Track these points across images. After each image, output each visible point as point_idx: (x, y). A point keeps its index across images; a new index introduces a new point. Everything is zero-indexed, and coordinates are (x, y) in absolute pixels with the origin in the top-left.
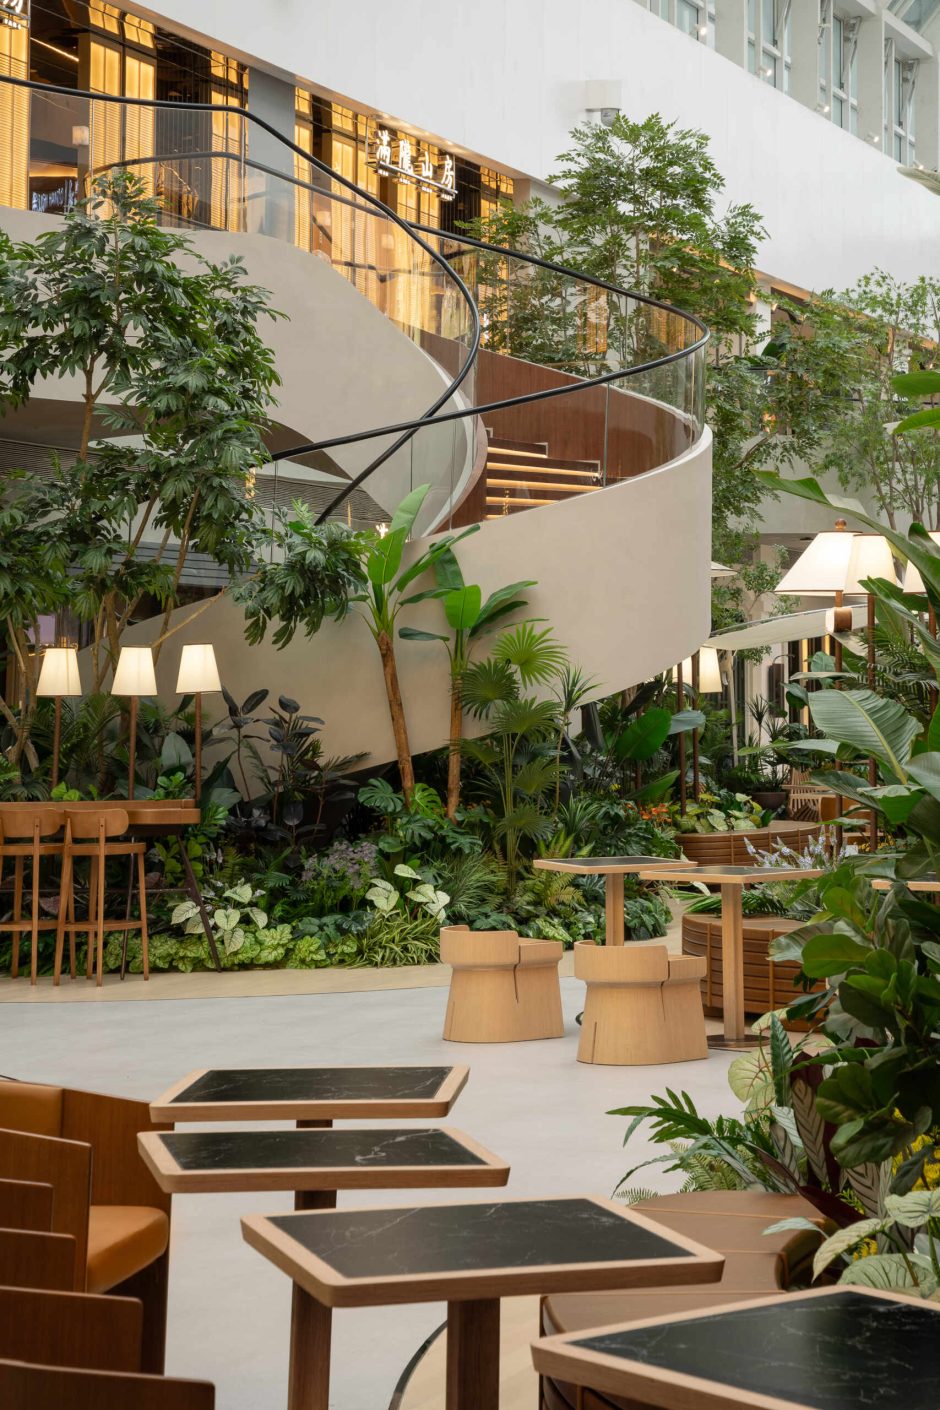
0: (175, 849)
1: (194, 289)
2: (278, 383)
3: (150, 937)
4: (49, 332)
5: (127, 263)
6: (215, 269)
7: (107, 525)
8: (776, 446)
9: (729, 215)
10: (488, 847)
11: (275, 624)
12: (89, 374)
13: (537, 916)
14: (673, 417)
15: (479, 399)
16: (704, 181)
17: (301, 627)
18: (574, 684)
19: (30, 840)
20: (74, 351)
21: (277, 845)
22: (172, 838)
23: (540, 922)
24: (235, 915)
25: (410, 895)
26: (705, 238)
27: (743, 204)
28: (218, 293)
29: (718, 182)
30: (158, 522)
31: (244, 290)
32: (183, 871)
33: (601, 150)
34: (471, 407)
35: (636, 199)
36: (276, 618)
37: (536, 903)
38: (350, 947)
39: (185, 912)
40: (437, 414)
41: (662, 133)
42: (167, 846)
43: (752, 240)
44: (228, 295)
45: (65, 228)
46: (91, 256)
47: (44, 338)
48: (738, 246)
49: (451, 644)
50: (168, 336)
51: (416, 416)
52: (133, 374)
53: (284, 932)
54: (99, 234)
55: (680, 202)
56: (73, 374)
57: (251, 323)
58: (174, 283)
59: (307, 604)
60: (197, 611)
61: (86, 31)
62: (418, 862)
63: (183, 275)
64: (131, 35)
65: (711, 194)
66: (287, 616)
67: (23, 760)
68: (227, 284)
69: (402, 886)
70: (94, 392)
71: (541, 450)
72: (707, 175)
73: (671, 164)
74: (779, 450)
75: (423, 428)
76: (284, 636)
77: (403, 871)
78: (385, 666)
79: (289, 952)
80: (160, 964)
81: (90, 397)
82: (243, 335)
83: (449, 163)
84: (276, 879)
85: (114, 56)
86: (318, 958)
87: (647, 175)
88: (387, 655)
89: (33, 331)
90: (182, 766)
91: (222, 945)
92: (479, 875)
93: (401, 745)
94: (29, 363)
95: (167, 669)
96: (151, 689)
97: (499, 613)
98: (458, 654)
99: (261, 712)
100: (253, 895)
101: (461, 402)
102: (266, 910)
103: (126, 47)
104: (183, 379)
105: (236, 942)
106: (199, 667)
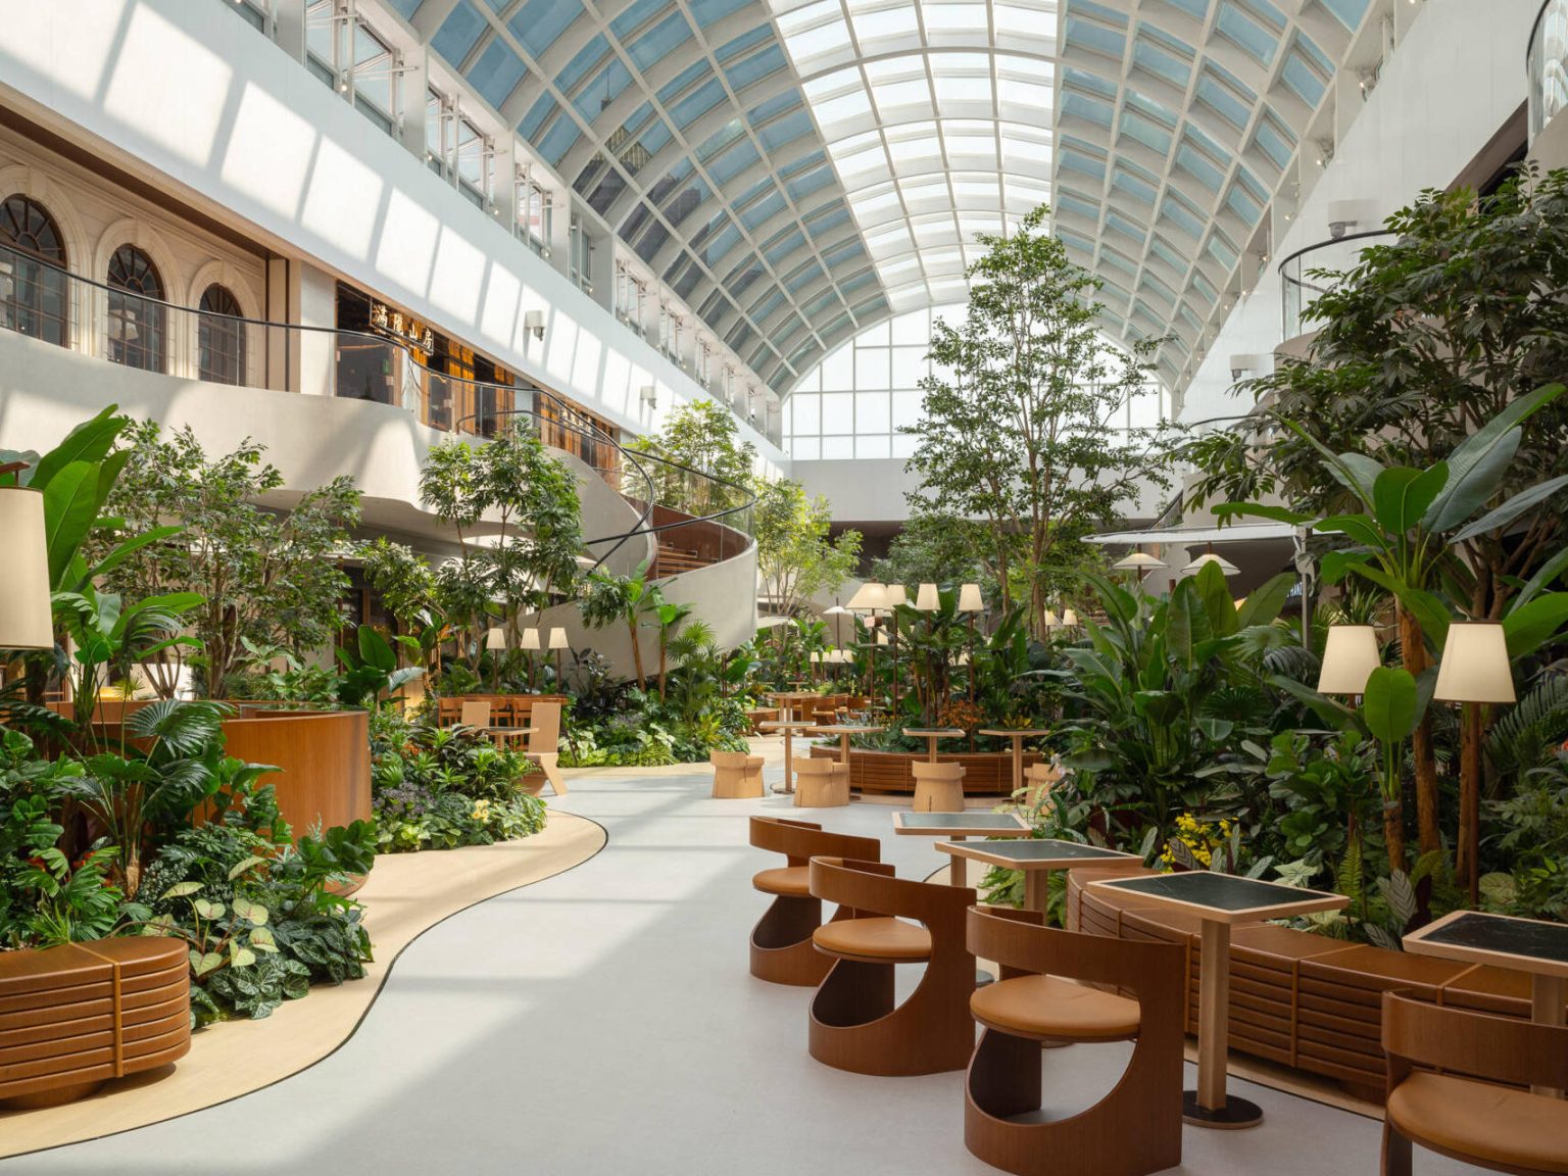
1: (549, 469)
2: (581, 513)
4: (488, 488)
9: (741, 445)
10: (682, 717)
11: (594, 620)
12: (505, 507)
14: (741, 536)
15: (654, 524)
16: (729, 429)
17: (606, 621)
18: (713, 648)
20: (504, 498)
21: (596, 715)
24: (585, 744)
25: (656, 736)
26: (731, 454)
27: (747, 441)
29: (735, 431)
34: (649, 528)
35: (700, 437)
36: (596, 617)
38: (633, 758)
39: (563, 742)
40: (636, 531)
41: (712, 409)
43: (752, 457)
47: (486, 491)
48: (745, 459)
49: (661, 630)
51: (628, 532)
53: (603, 752)
55: (720, 439)
56: (500, 507)
57: (572, 486)
58: (543, 467)
59: (609, 610)
60: (558, 609)
61: (449, 357)
62: (656, 722)
63: (545, 463)
64: (465, 359)
65: (730, 435)
66: (600, 615)
69: (652, 732)
70: (506, 515)
71: (674, 546)
72: (731, 427)
73: (716, 421)
75: (629, 537)
76: (599, 624)
77: (653, 726)
78: (633, 638)
79: (607, 759)
81: (504, 518)
82: (571, 491)
84: (597, 728)
85: (458, 368)
86: (619, 763)
87: (706, 426)
88: (634, 633)
89: (481, 488)
90: (553, 680)
91: (579, 756)
92: (681, 729)
93: (639, 672)
94: (481, 502)
95: (544, 637)
96: (537, 646)
97: (680, 616)
98: (663, 633)
99: (589, 658)
100: (590, 735)
101: (645, 526)
102: (596, 742)
103: (463, 365)
104: (554, 510)
105: (584, 756)
106: (558, 638)
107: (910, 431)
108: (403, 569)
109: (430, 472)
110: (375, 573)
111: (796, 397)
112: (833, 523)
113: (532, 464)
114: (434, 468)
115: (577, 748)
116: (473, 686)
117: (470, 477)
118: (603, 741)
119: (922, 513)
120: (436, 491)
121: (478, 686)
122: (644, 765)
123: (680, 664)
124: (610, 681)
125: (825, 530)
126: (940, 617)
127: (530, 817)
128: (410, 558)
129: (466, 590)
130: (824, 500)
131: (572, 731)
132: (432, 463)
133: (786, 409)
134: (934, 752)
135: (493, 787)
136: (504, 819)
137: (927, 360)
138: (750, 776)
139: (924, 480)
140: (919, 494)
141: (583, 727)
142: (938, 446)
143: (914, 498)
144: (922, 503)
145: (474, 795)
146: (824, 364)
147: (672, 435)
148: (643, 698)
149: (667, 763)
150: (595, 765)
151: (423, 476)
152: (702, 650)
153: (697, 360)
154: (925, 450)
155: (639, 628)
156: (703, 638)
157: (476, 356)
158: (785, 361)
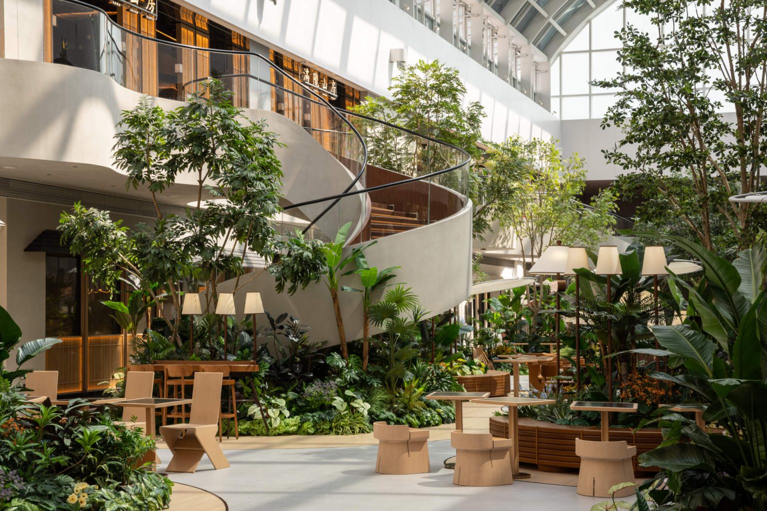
0: (248, 381)
1: (246, 133)
2: (282, 176)
3: (238, 420)
4: (182, 152)
5: (215, 121)
6: (254, 125)
7: (211, 238)
8: (491, 208)
9: (470, 106)
10: (383, 384)
11: (288, 284)
12: (200, 171)
13: (406, 414)
14: (456, 197)
15: (368, 185)
16: (457, 90)
17: (300, 286)
18: (418, 312)
19: (180, 378)
20: (196, 160)
21: (292, 382)
22: (246, 377)
23: (407, 416)
24: (277, 412)
25: (352, 404)
26: (459, 115)
27: (475, 101)
28: (256, 135)
29: (464, 91)
30: (233, 237)
31: (267, 134)
32: (252, 392)
33: (412, 75)
34: (363, 188)
35: (427, 98)
36: (289, 281)
37: (405, 408)
38: (327, 426)
39: (254, 410)
40: (349, 192)
41: (438, 69)
42: (244, 381)
43: (480, 118)
44: (260, 136)
45: (189, 105)
46: (200, 118)
47: (180, 155)
48: (473, 120)
49: (363, 293)
50: (235, 154)
51: (340, 193)
52: (221, 171)
53: (297, 419)
54: (204, 107)
55: (448, 100)
56: (195, 170)
57: (271, 148)
58: (238, 130)
59: (303, 275)
61: (180, 22)
62: (354, 389)
63: (241, 126)
64: (198, 25)
65: (459, 96)
66: (294, 281)
67: (176, 343)
68: (260, 131)
69: (348, 400)
70: (202, 179)
71: (391, 208)
72: (459, 88)
73: (444, 82)
74: (493, 211)
75: (343, 198)
76: (293, 289)
77: (348, 393)
78: (334, 303)
79: (300, 427)
80: (243, 432)
81: (201, 182)
82: (269, 154)
83: (334, 83)
84: (291, 395)
85: (191, 34)
86: (311, 431)
87: (432, 87)
88: (335, 298)
89: (175, 152)
90: (248, 346)
91: (271, 424)
92: (380, 396)
93: (342, 337)
94: (174, 166)
95: (240, 303)
96: (233, 312)
97: (384, 280)
98: (366, 298)
99: (284, 323)
100: (282, 402)
101: (359, 186)
102: (289, 409)
103: (196, 30)
104: (245, 173)
105: (277, 423)
106: (254, 303)
107: (605, 85)
108: (100, 233)
109: (123, 137)
110: (70, 239)
111: (564, 56)
112: (587, 182)
113: (225, 128)
114: (128, 132)
115: (268, 417)
116: (166, 352)
117: (163, 140)
118: (297, 408)
119: (626, 173)
120: (129, 156)
121: (171, 353)
122: (337, 433)
123: (383, 328)
124: (307, 348)
125: (578, 190)
126: (622, 282)
127: (142, 499)
128: (108, 223)
129: (156, 255)
130: (578, 159)
131: (265, 399)
132: (126, 127)
133: (554, 68)
134: (605, 428)
135: (105, 467)
136: (107, 503)
137: (622, 10)
138: (414, 450)
139: (624, 137)
140: (619, 151)
141: (278, 395)
142: (635, 101)
143: (614, 157)
144: (623, 161)
145: (78, 476)
146: (593, 21)
147: (399, 96)
148: (341, 364)
149: (362, 431)
150: (287, 433)
151: (117, 140)
152: (406, 315)
153: (455, 22)
154: (622, 104)
155: (339, 293)
156: (405, 302)
157: (210, 21)
158: (551, 20)
